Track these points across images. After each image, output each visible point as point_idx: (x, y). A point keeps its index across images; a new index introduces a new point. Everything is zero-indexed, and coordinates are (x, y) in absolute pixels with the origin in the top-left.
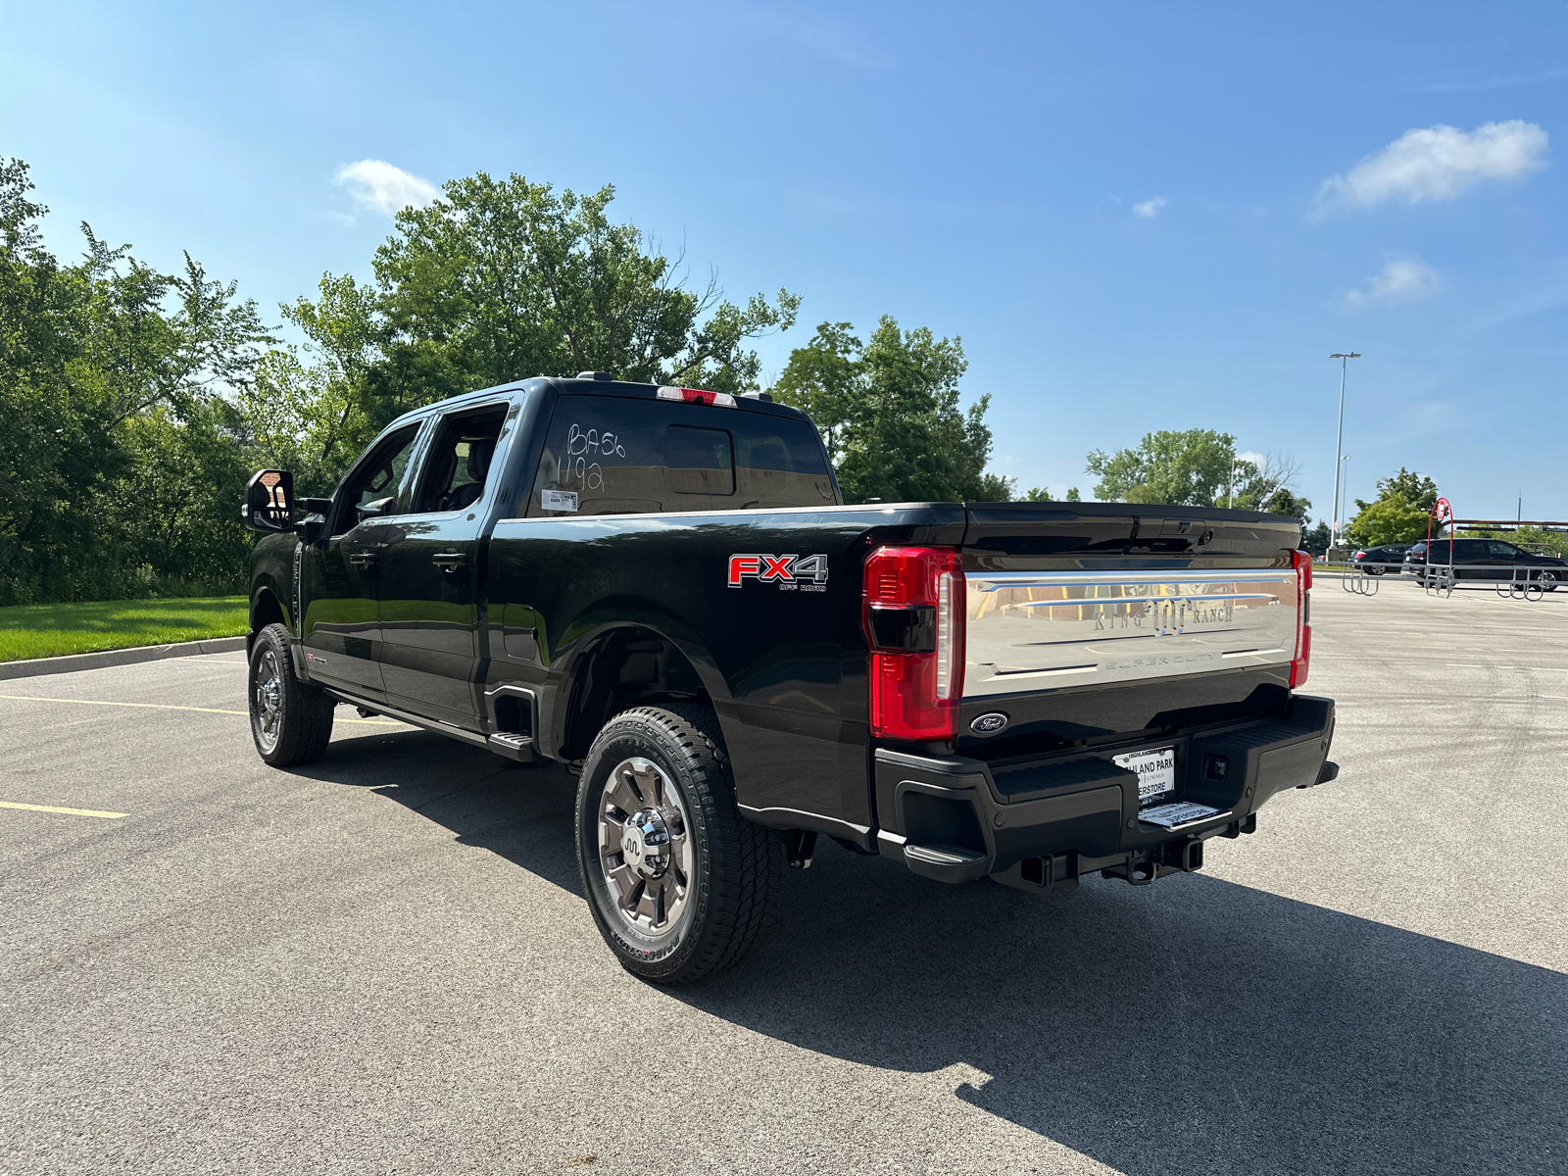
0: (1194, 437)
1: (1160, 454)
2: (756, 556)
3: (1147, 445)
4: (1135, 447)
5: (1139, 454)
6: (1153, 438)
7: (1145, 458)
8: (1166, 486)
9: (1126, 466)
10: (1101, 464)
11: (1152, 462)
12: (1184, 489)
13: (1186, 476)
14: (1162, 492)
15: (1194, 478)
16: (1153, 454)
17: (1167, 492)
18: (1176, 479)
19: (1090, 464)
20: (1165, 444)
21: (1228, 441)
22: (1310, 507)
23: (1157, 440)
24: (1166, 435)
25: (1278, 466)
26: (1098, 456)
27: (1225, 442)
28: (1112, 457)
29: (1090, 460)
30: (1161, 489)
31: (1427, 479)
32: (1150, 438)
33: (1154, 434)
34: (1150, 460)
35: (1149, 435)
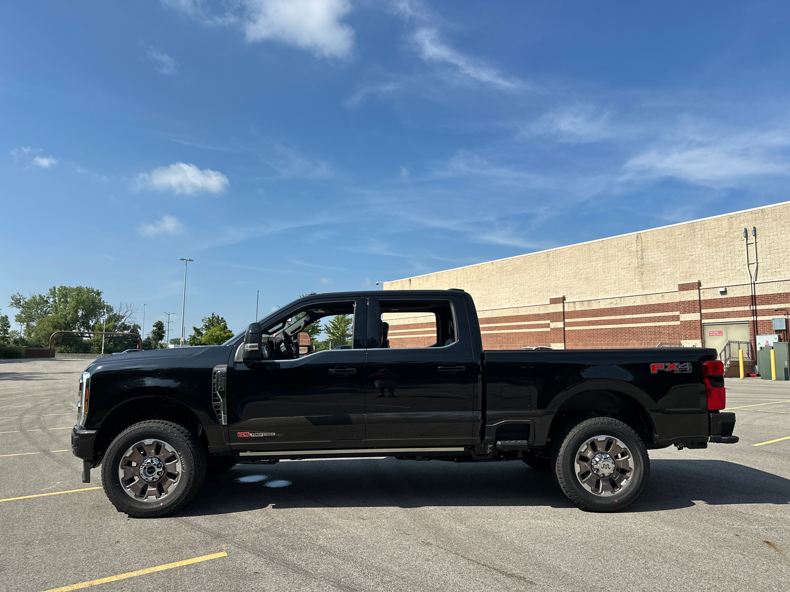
0: (79, 290)
1: (61, 298)
2: (663, 364)
3: (53, 292)
4: (45, 293)
5: (47, 298)
6: (57, 289)
7: (51, 300)
8: (65, 317)
9: (38, 304)
10: (20, 302)
11: (56, 302)
12: (76, 318)
13: (77, 312)
14: (63, 320)
15: (80, 313)
16: (57, 298)
17: (66, 320)
18: (71, 313)
19: (13, 301)
20: (65, 293)
21: (99, 294)
22: (140, 329)
23: (59, 290)
24: (65, 288)
25: (126, 308)
26: (19, 297)
27: (97, 294)
28: (28, 298)
29: (13, 299)
30: (62, 318)
31: (222, 318)
32: (55, 289)
33: (57, 287)
34: (55, 302)
35: (54, 288)
